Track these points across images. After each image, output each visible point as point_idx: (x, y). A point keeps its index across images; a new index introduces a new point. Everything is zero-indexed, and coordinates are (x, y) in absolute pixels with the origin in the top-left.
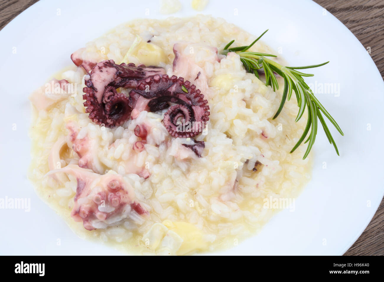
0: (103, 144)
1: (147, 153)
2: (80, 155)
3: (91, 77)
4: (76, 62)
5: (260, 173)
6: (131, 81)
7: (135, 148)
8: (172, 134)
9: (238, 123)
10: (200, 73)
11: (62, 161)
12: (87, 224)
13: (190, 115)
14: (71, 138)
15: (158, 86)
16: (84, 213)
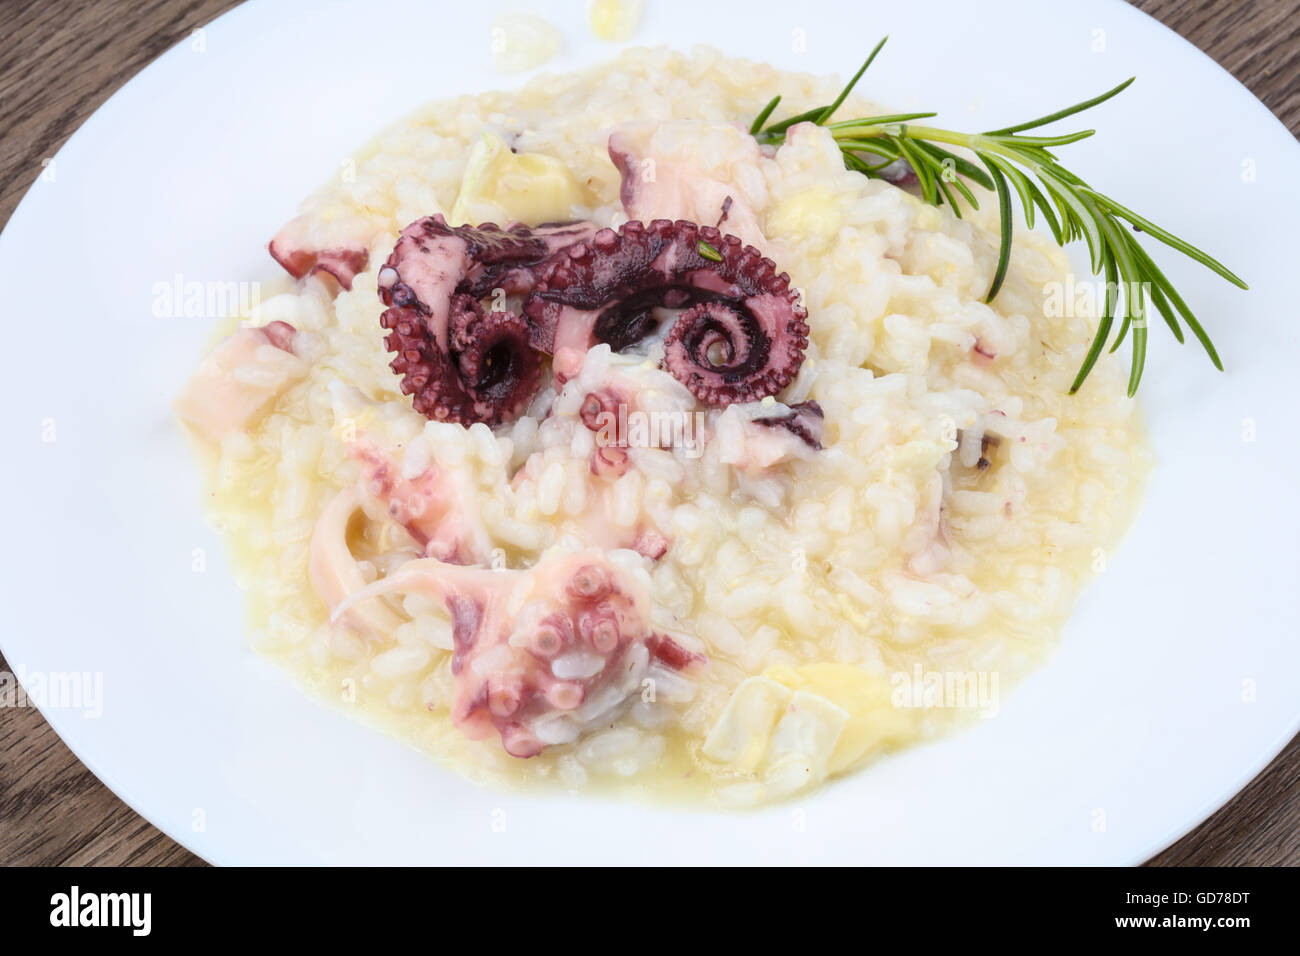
0: (488, 479)
1: (644, 477)
2: (418, 533)
3: (398, 275)
4: (292, 263)
5: (1004, 469)
6: (514, 271)
7: (601, 466)
8: (706, 398)
9: (897, 324)
10: (729, 201)
11: (364, 565)
12: (516, 737)
13: (747, 328)
14: (378, 485)
15: (616, 263)
16: (506, 700)
